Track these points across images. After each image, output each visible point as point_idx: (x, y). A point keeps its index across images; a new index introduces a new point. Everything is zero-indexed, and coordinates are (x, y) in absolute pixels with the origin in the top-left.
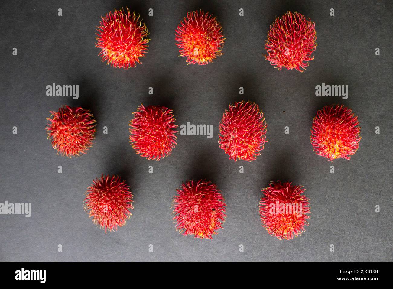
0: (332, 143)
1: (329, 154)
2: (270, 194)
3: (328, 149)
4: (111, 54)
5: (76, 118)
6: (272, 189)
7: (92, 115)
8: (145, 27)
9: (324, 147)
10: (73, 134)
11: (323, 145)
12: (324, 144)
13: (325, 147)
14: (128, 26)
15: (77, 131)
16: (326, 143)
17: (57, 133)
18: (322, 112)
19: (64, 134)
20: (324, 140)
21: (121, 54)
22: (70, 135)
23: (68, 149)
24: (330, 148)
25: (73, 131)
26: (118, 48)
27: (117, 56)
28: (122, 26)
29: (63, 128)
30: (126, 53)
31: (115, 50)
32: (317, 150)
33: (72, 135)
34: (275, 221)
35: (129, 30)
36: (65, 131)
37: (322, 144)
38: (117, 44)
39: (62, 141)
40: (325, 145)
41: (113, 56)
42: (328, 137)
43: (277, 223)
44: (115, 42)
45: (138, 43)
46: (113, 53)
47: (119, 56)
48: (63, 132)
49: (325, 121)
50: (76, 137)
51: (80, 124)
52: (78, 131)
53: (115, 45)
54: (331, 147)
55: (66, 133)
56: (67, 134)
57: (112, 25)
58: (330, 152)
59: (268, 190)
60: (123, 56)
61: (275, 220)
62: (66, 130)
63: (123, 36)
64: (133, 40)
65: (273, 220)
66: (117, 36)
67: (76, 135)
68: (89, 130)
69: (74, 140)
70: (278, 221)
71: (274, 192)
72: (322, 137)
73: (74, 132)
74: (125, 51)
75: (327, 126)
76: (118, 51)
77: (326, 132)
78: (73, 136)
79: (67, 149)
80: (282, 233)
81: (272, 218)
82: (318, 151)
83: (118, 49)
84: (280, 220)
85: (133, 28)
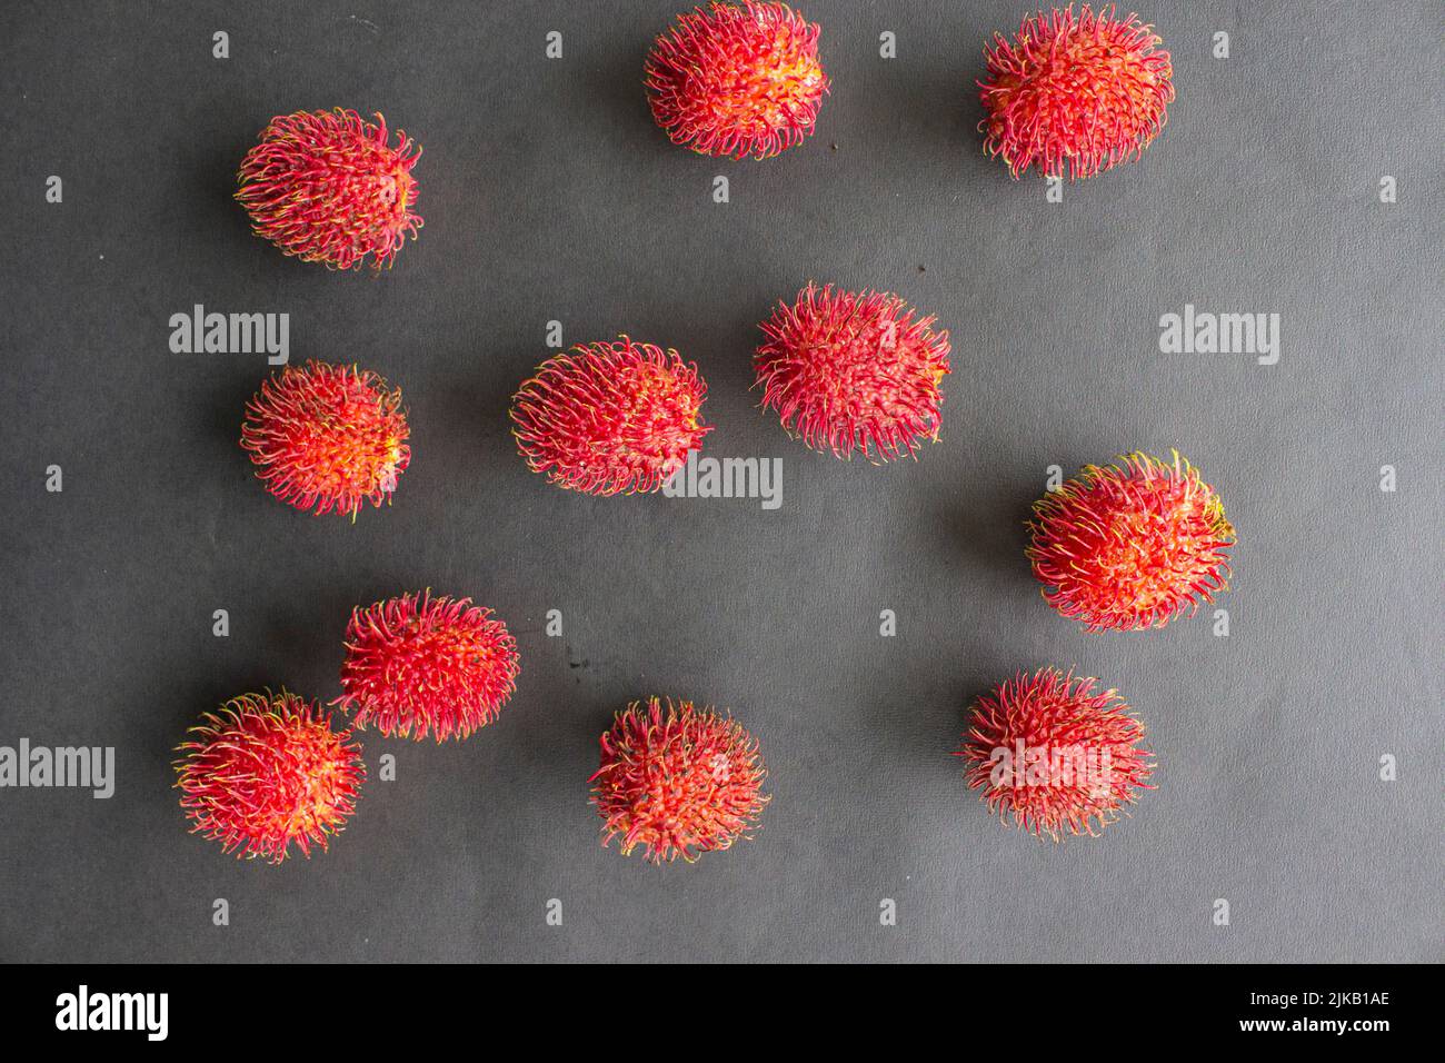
0: (767, 90)
1: (806, 95)
2: (1023, 147)
3: (789, 100)
4: (307, 818)
5: (632, 755)
6: (1008, 145)
7: (632, 706)
8: (240, 702)
9: (786, 115)
10: (683, 771)
11: (780, 117)
12: (773, 115)
13: (785, 110)
14: (226, 753)
15: (675, 756)
16: (769, 111)
17: (675, 825)
18: (674, 129)
19: (680, 801)
20: (761, 118)
21: (309, 786)
22: (687, 782)
23: (733, 797)
24: (786, 95)
25: (673, 770)
26: (288, 794)
27: (312, 799)
28: (220, 773)
29: (661, 799)
30: (307, 769)
31: (292, 802)
32: (799, 136)
33: (687, 775)
34: (1112, 119)
35: (238, 753)
36: (672, 796)
37: (777, 122)
38: (275, 794)
39: (704, 812)
40: (776, 111)
41: (312, 813)
42: (751, 104)
43: (1117, 111)
44: (269, 801)
45: (280, 728)
46: (302, 811)
47: (316, 792)
48: (674, 802)
49: (698, 121)
50: (697, 762)
51: (656, 745)
52: (677, 753)
53: (276, 803)
54: (782, 92)
55: (679, 794)
56: (680, 790)
57: (215, 804)
58: (797, 92)
59: (1011, 155)
60: (314, 782)
61: (1107, 116)
62: (667, 790)
63: (253, 774)
64: (270, 743)
65: (1110, 126)
66: (252, 792)
67: (687, 763)
68: (679, 717)
69: (704, 770)
70: (1111, 106)
71: (1016, 136)
72: (753, 125)
73: (678, 767)
74: (298, 772)
75: (715, 110)
76: (296, 795)
77: (735, 113)
78: (692, 772)
79: (733, 802)
80: (1151, 90)
81: (1103, 130)
82: (800, 130)
83: (292, 795)
84: (1107, 100)
85: (237, 738)
